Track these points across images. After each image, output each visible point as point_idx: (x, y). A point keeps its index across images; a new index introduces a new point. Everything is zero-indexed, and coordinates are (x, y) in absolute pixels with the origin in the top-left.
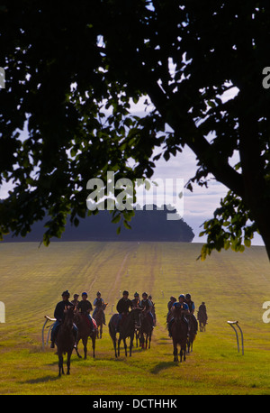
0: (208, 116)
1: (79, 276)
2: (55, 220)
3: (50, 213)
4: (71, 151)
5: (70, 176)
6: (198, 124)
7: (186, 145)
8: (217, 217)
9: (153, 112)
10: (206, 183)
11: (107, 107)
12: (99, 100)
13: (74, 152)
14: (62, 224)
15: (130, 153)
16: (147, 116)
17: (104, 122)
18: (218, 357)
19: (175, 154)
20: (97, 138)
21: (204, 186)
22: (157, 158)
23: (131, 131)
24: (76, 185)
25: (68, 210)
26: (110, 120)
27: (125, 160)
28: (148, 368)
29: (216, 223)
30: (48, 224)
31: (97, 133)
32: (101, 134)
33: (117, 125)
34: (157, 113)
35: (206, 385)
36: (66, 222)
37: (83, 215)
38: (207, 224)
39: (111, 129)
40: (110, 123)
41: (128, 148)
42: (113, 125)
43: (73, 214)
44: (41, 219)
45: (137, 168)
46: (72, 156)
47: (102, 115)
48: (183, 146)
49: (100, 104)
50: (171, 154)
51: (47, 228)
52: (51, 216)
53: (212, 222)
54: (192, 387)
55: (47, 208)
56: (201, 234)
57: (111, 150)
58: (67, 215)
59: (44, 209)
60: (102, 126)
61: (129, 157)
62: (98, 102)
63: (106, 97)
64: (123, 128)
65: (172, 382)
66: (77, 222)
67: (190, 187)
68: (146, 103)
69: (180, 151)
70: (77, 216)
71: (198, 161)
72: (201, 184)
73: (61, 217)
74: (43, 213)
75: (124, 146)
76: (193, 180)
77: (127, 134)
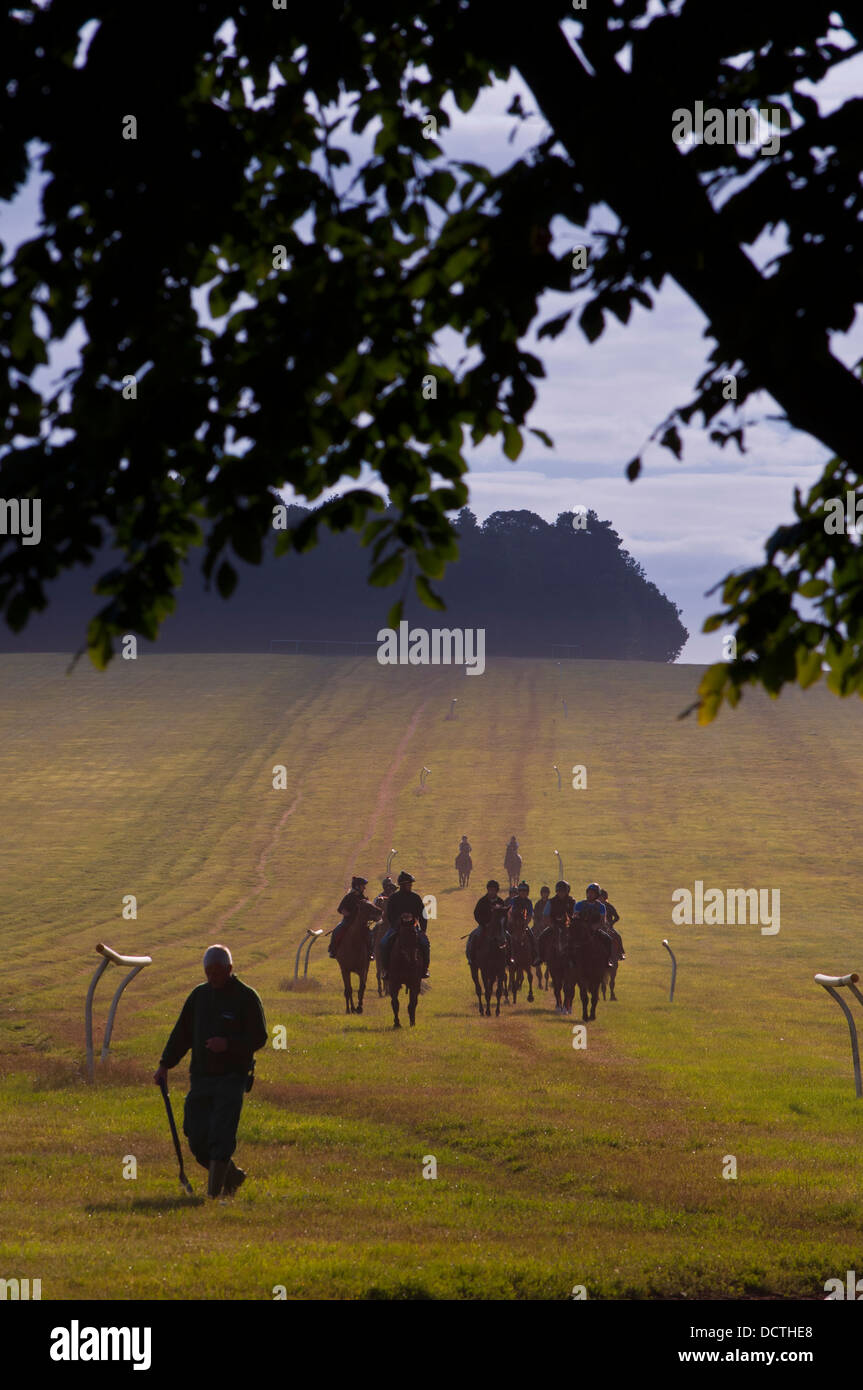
0: (760, 167)
1: (232, 790)
2: (140, 566)
3: (120, 542)
4: (212, 297)
5: (208, 393)
6: (719, 200)
7: (669, 282)
8: (780, 559)
9: (544, 147)
10: (738, 435)
11: (359, 126)
12: (327, 97)
13: (221, 299)
14: (163, 587)
15: (445, 312)
16: (520, 165)
17: (347, 186)
18: (778, 1115)
19: (624, 316)
20: (317, 250)
21: (732, 444)
22: (554, 328)
23: (454, 224)
24: (230, 432)
25: (190, 528)
26: (370, 177)
27: (425, 340)
28: (500, 1155)
29: (772, 582)
30: (108, 581)
31: (318, 229)
32: (336, 230)
33: (395, 196)
34: (558, 150)
35: (728, 1224)
36: (185, 576)
37: (251, 551)
38: (734, 584)
39: (373, 214)
40: (370, 189)
41: (438, 292)
42: (380, 195)
43: (215, 543)
44: (87, 559)
45: (472, 375)
46: (215, 314)
47: (338, 157)
48: (657, 284)
49: (331, 114)
50: (610, 318)
51: (106, 599)
52: (124, 551)
53: (755, 578)
54: (674, 1228)
55: (113, 521)
56: (712, 624)
57: (372, 295)
58: (190, 550)
59: (100, 521)
60: (337, 200)
61: (439, 325)
62: (323, 102)
63: (356, 82)
64: (419, 211)
65: (595, 1209)
66: (227, 581)
67: (672, 441)
68: (516, 109)
69: (647, 302)
70: (228, 554)
71: (711, 344)
72: (719, 438)
73: (162, 557)
74: (96, 538)
75: (423, 284)
76: (685, 414)
77: (434, 234)
